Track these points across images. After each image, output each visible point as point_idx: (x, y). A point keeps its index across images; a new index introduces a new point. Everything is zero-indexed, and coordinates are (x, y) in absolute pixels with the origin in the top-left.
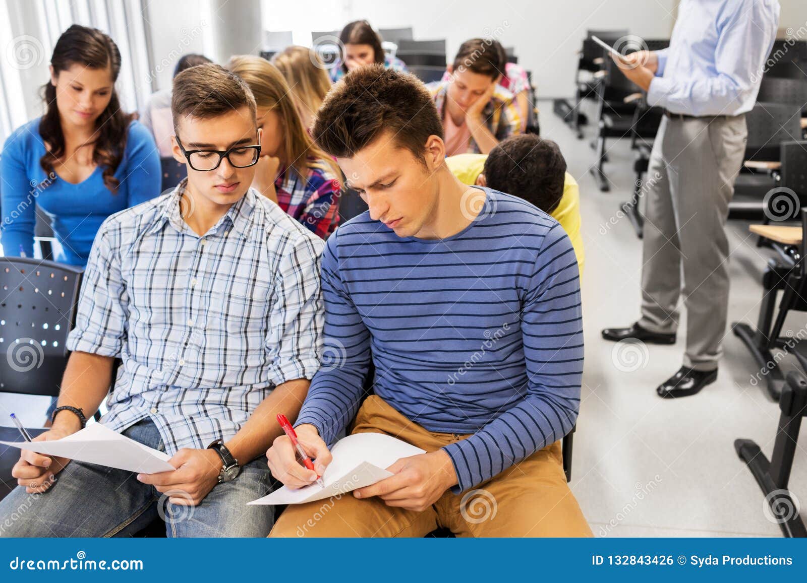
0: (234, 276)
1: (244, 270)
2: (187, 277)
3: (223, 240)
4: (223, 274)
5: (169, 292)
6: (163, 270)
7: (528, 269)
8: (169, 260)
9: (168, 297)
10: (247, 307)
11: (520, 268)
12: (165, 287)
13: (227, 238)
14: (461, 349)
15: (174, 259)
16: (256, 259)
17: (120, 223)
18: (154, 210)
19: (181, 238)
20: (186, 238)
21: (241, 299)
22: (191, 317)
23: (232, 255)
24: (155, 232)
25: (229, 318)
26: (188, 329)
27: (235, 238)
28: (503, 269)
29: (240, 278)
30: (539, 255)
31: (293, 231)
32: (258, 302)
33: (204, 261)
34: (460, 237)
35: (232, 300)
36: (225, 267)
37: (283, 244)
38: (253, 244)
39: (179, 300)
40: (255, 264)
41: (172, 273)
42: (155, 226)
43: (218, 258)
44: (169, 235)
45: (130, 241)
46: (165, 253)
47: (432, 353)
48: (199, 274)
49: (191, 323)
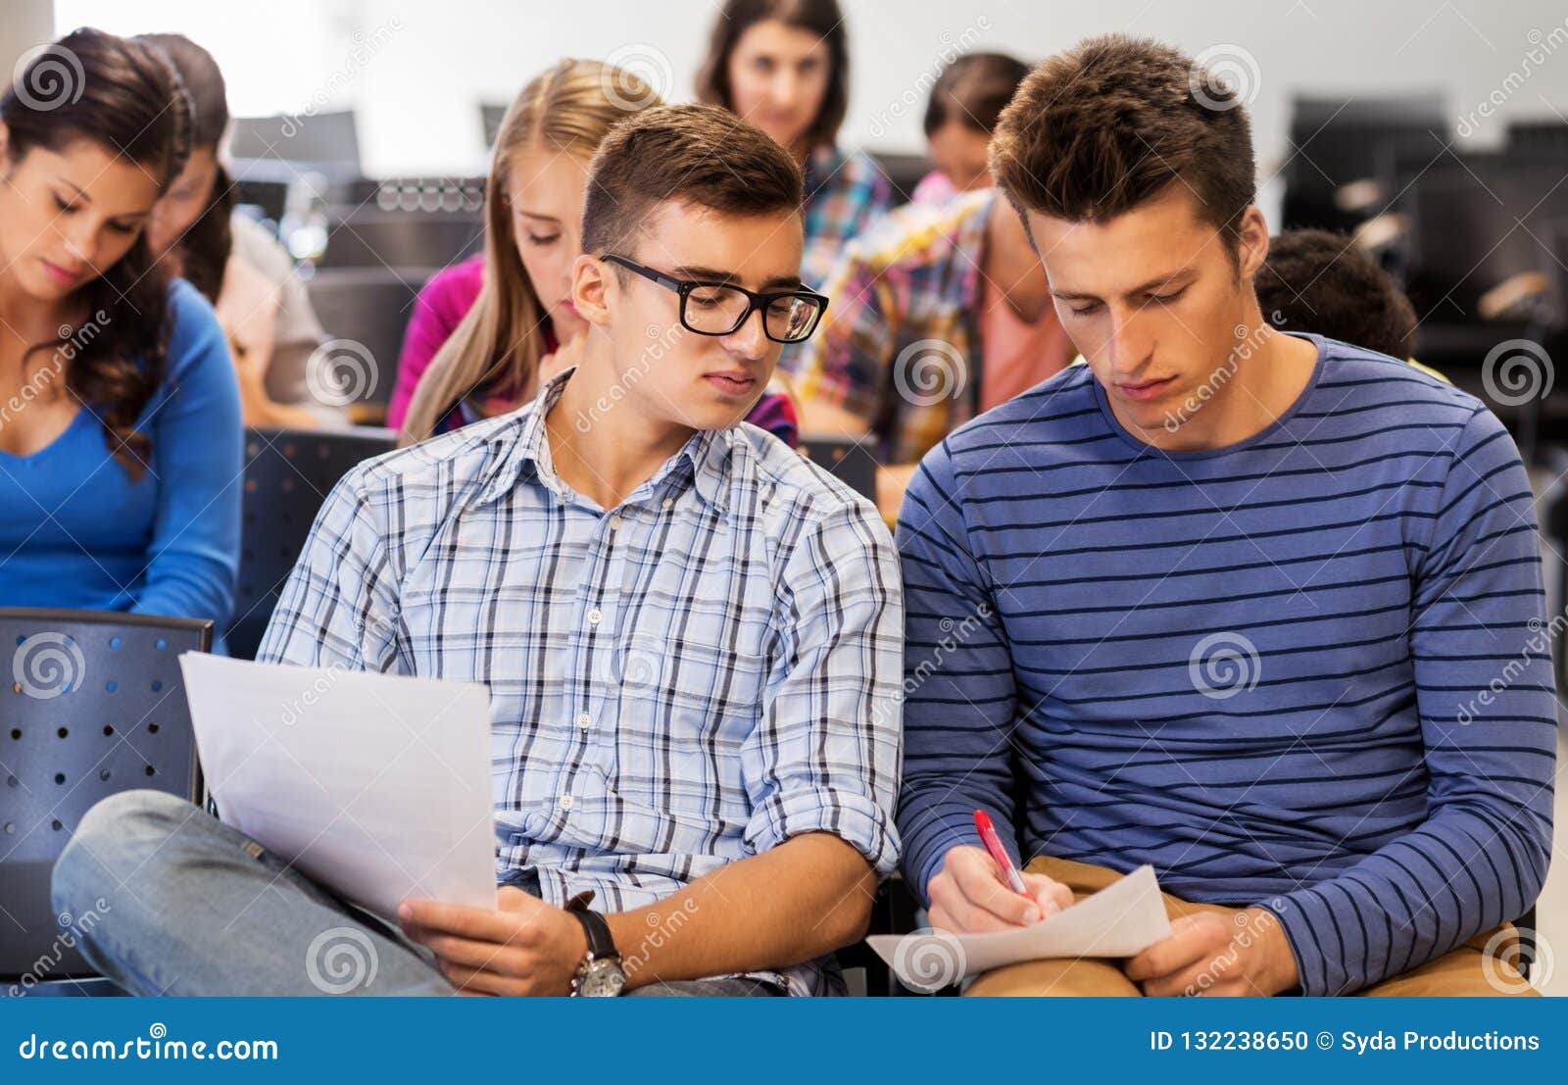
0: (690, 600)
1: (714, 586)
2: (578, 605)
3: (663, 519)
4: (661, 595)
5: (536, 642)
6: (520, 589)
7: (1428, 500)
8: (532, 565)
9: (535, 654)
10: (722, 674)
11: (1410, 499)
12: (525, 630)
13: (670, 513)
14: (1269, 708)
15: (547, 562)
16: (740, 557)
17: (400, 476)
18: (483, 449)
19: (555, 517)
20: (569, 514)
21: (708, 652)
22: (586, 707)
23: (685, 550)
24: (491, 499)
25: (677, 700)
26: (578, 737)
27: (690, 512)
28: (1372, 505)
29: (705, 603)
30: (1452, 466)
31: (820, 492)
32: (748, 660)
33: (617, 567)
34: (1263, 443)
35: (685, 654)
36: (666, 578)
37: (796, 522)
38: (732, 522)
39: (560, 665)
40: (738, 568)
41: (540, 597)
42: (488, 488)
43: (650, 559)
44: (525, 509)
45: (429, 520)
46: (518, 551)
47: (1204, 718)
48: (605, 598)
49: (584, 720)
